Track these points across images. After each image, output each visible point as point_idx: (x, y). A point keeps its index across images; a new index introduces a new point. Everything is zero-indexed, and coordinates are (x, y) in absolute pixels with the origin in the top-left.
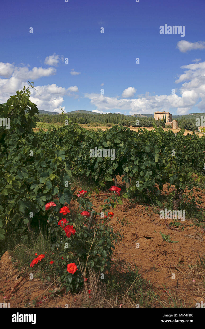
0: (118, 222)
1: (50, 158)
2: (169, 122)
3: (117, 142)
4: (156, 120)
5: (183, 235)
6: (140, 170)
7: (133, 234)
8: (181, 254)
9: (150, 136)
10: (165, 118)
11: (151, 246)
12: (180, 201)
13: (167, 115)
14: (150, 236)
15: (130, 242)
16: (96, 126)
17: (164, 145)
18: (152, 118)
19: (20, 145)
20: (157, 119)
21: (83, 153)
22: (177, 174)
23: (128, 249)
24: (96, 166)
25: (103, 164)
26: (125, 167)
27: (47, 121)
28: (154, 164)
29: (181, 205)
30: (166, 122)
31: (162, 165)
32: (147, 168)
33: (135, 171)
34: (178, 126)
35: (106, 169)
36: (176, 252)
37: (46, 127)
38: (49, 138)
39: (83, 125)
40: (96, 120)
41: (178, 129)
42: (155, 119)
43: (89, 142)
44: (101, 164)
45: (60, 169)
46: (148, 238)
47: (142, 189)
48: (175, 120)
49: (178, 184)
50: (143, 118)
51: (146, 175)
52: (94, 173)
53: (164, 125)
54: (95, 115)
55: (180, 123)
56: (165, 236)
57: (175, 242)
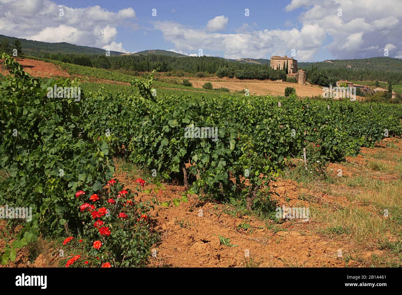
0: (177, 224)
1: (92, 152)
2: (293, 72)
3: (186, 122)
4: (273, 69)
5: (248, 239)
6: (212, 159)
7: (189, 237)
8: (235, 258)
9: (239, 108)
10: (287, 66)
11: (207, 250)
12: (254, 200)
13: (290, 62)
14: (207, 239)
15: (185, 246)
16: (180, 76)
17: (256, 122)
18: (267, 66)
19: (57, 134)
20: (275, 68)
21: (143, 133)
22: (252, 167)
23: (180, 253)
24: (160, 151)
25: (168, 149)
26: (194, 154)
27: (104, 65)
28: (229, 152)
29: (255, 204)
30: (289, 72)
31: (239, 154)
32: (220, 157)
33: (206, 160)
34: (306, 79)
35: (172, 156)
36: (230, 256)
37: (101, 75)
38: (101, 106)
39: (161, 73)
40: (181, 66)
41: (306, 84)
42: (271, 68)
43: (152, 119)
44: (166, 149)
45: (103, 165)
46: (205, 242)
47: (212, 183)
48: (301, 70)
49: (253, 178)
50: (254, 65)
51: (219, 166)
52: (158, 160)
53: (286, 77)
54: (180, 58)
55: (310, 74)
56: (225, 240)
57: (235, 246)
